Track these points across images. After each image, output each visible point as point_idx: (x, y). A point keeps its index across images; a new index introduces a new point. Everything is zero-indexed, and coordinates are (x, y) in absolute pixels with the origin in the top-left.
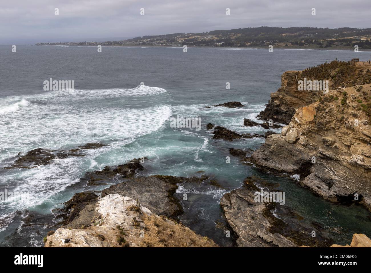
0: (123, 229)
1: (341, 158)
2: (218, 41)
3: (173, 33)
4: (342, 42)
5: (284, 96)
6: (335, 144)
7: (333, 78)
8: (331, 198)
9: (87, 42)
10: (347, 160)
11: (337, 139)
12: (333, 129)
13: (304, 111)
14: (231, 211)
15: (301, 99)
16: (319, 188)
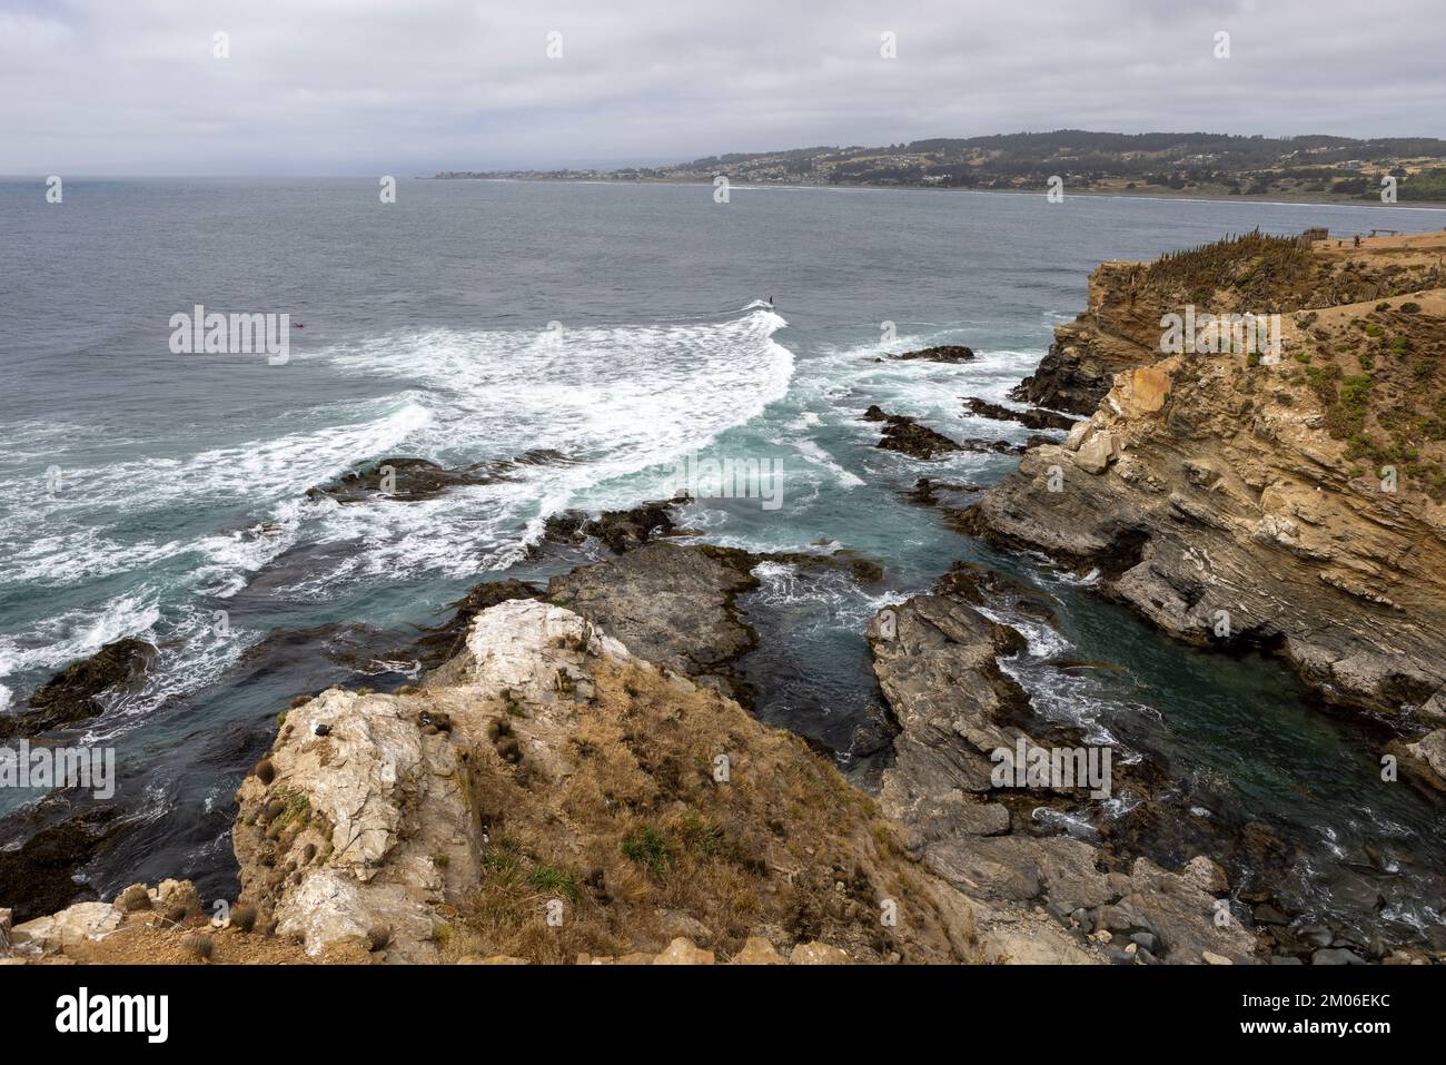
0: (524, 698)
1: (1232, 521)
2: (932, 171)
3: (807, 147)
4: (1301, 180)
5: (1094, 333)
6: (1219, 483)
7: (1240, 284)
8: (1191, 635)
9: (570, 170)
10: (1250, 529)
11: (1227, 468)
12: (1218, 436)
13: (1138, 381)
14: (894, 657)
15: (1142, 345)
16: (1159, 605)
